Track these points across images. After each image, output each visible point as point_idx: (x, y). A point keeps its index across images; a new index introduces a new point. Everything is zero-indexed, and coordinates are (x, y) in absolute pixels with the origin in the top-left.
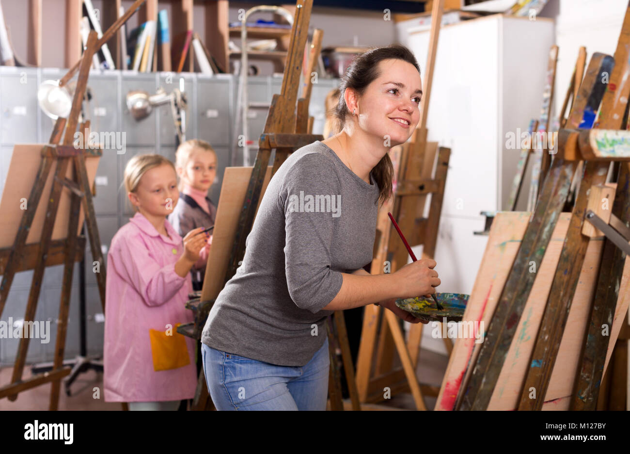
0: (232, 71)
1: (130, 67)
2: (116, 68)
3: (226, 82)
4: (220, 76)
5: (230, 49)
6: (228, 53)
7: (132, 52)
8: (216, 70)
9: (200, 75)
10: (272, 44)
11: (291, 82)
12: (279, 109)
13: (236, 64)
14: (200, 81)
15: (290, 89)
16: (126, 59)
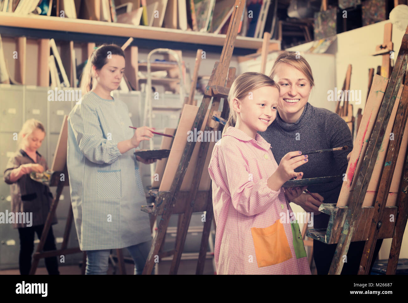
0: (140, 89)
1: (79, 86)
2: (70, 87)
3: (137, 96)
4: (133, 92)
5: (139, 76)
6: (138, 79)
7: (79, 77)
8: (131, 88)
9: (121, 92)
10: (164, 74)
11: (227, 55)
12: (219, 71)
13: (143, 85)
14: (121, 95)
15: (226, 60)
16: (76, 81)
